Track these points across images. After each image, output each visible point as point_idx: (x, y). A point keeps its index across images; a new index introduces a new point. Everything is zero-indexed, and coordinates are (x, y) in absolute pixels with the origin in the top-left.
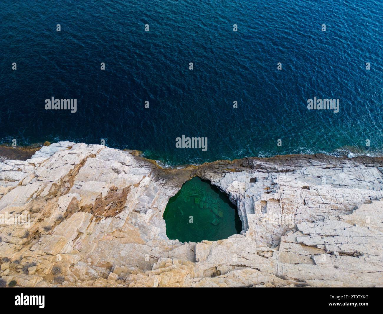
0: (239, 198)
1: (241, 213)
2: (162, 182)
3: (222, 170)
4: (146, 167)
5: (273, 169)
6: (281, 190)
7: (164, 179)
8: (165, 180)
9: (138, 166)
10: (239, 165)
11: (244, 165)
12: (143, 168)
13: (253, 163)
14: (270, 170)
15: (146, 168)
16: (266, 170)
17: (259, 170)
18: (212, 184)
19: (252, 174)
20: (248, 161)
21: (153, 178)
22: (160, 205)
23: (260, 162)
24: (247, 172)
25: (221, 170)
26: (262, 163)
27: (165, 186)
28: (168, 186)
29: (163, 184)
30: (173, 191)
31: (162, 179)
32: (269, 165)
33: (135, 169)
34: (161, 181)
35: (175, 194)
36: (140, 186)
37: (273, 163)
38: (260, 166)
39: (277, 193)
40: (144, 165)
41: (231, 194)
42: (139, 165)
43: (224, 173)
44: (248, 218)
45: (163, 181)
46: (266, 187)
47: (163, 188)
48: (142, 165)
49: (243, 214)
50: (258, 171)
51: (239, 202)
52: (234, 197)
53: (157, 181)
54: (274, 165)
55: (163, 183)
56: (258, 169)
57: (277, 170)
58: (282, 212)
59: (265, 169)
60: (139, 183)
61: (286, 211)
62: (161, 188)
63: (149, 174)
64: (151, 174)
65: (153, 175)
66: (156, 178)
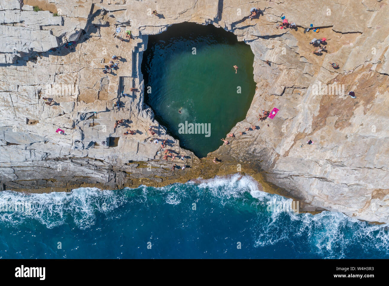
0: (139, 110)
1: (140, 83)
2: (257, 147)
3: (159, 166)
4: (282, 176)
5: (78, 163)
6: (72, 119)
7: (253, 152)
8: (252, 150)
9: (295, 178)
10: (131, 175)
11: (123, 175)
12: (287, 174)
13: (108, 176)
14: (84, 162)
15: (282, 173)
16: (90, 162)
17: (101, 164)
18: (178, 141)
19: (113, 154)
20: (115, 181)
21: (270, 153)
22: (261, 105)
23: (96, 176)
24: (121, 160)
25: (162, 166)
26: (93, 175)
27: (251, 139)
28: (246, 140)
29: (255, 143)
31: (257, 153)
32: (82, 171)
33: (299, 172)
34: (259, 148)
35: (237, 125)
36: (293, 137)
37: (77, 174)
38: (98, 169)
39: (79, 113)
40: (285, 180)
41: (151, 118)
42: (293, 179)
43: (158, 161)
44: (131, 69)
45: (255, 150)
46: (95, 127)
48: (288, 180)
49: (137, 80)
50: (102, 161)
51: (141, 104)
52: (147, 114)
53: (264, 149)
54: (76, 170)
55: (254, 146)
56: (103, 164)
57: (72, 161)
58: (78, 79)
59: (91, 164)
60: (295, 140)
61: (70, 80)
62: (258, 136)
63: (277, 162)
64: (274, 162)
65: (270, 160)
66: (265, 155)
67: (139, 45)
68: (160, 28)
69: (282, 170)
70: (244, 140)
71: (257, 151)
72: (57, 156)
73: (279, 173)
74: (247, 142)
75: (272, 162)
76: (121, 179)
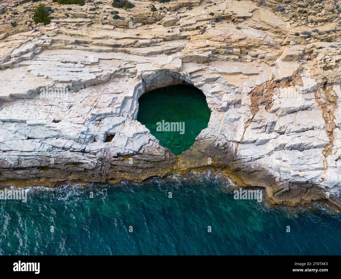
2: (219, 142)
7: (218, 146)
8: (216, 145)
12: (249, 158)
21: (231, 145)
24: (110, 153)
25: (144, 158)
27: (214, 139)
29: (218, 140)
30: (204, 133)
33: (259, 154)
34: (221, 143)
35: (202, 131)
42: (256, 161)
43: (141, 154)
45: (218, 144)
47: (217, 136)
48: (252, 163)
55: (217, 142)
62: (218, 136)
63: (238, 150)
64: (236, 151)
65: (232, 150)
66: (228, 147)
69: (244, 155)
70: (209, 139)
71: (220, 145)
73: (243, 157)
74: (211, 140)
75: (235, 151)
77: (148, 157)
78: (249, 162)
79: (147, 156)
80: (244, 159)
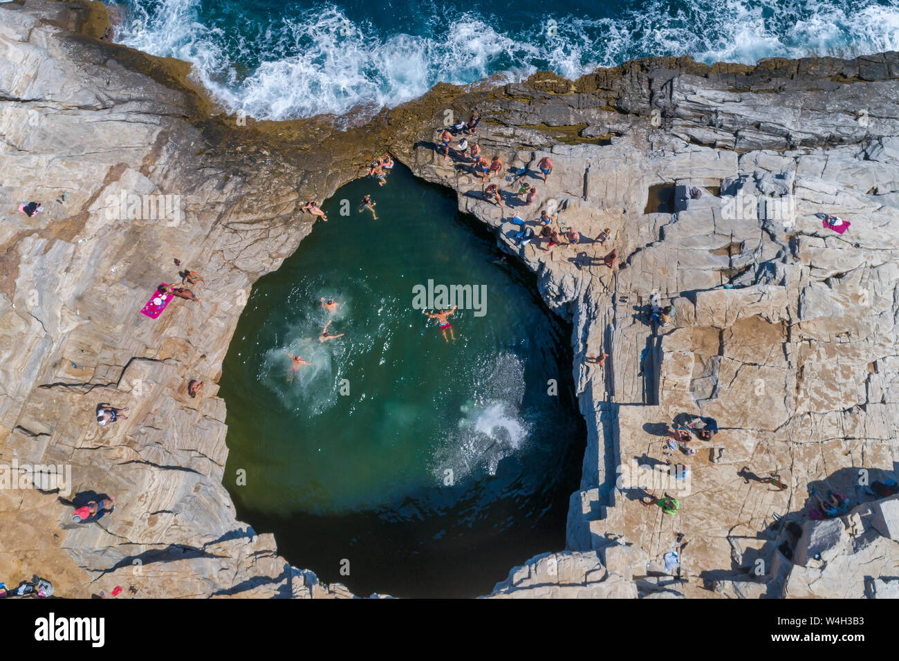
0: (587, 299)
1: (589, 385)
3: (519, 132)
4: (134, 106)
5: (769, 131)
6: (801, 265)
7: (227, 179)
8: (230, 186)
9: (91, 101)
10: (603, 103)
11: (627, 102)
12: (118, 114)
13: (675, 94)
14: (748, 135)
15: (133, 117)
16: (730, 136)
17: (698, 133)
18: (462, 208)
19: (662, 162)
20: (650, 81)
21: (171, 176)
22: (203, 326)
23: (711, 93)
24: (637, 145)
25: (510, 131)
26: (722, 95)
27: (233, 218)
28: (250, 217)
29: (220, 209)
30: (272, 246)
31: (215, 176)
32: (755, 108)
33: (76, 119)
34: (210, 191)
35: (279, 263)
36: (92, 226)
37: (772, 98)
38: (705, 116)
39: (782, 283)
40: (123, 94)
41: (548, 275)
42: (98, 98)
43: (523, 146)
44: (622, 429)
45: (221, 187)
46: (726, 242)
47: (220, 226)
48: (114, 95)
49: (599, 394)
50: (694, 141)
51: (583, 318)
52: (561, 289)
53: (192, 190)
54: (774, 110)
55: (223, 199)
56: (691, 131)
57: (788, 137)
58: (793, 392)
59: (729, 130)
60: (85, 215)
61: (817, 391)
62: (213, 229)
63: (150, 148)
64: (160, 148)
65: (171, 157)
66: (188, 172)
67: (598, 512)
68: (536, 579)
69: (134, 125)
70: (255, 217)
71: (216, 182)
72: (833, 153)
73: (142, 117)
74: (246, 211)
75: (165, 148)
76: (633, 87)
77: (496, 135)
78: (126, 98)
79: (498, 139)
80: (139, 113)
